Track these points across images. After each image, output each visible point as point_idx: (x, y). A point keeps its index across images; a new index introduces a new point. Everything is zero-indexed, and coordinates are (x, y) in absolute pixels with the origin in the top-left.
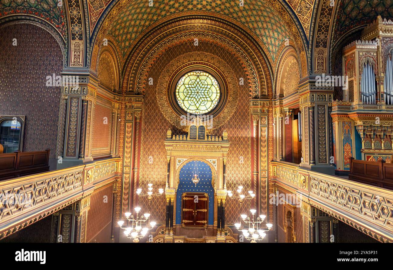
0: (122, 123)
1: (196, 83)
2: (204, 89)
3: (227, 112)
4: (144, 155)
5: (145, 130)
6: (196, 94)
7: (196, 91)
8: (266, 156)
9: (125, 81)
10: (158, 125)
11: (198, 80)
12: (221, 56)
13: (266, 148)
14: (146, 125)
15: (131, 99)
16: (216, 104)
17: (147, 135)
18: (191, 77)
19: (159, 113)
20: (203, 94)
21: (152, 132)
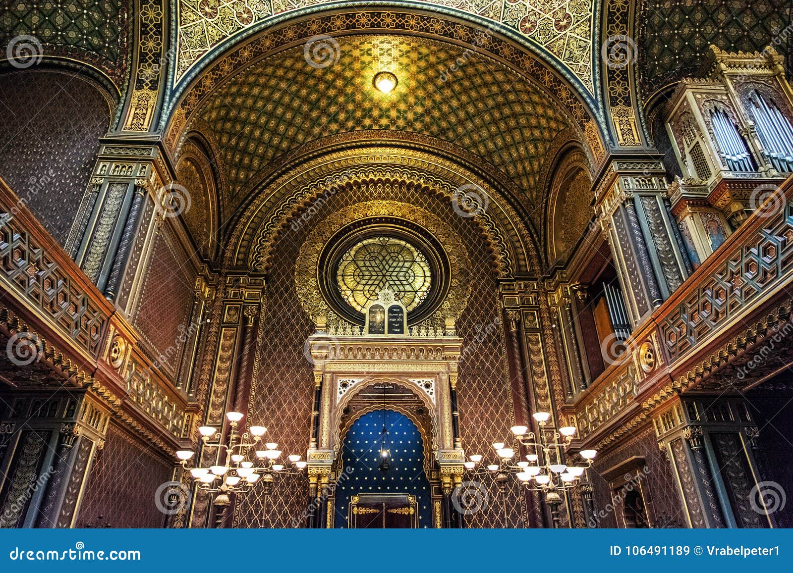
0: (214, 330)
1: (381, 258)
2: (397, 269)
3: (450, 309)
4: (258, 403)
5: (265, 346)
6: (380, 278)
7: (380, 274)
8: (547, 396)
9: (230, 248)
10: (296, 337)
11: (384, 253)
12: (430, 208)
13: (545, 378)
14: (267, 336)
15: (238, 280)
16: (423, 298)
17: (269, 357)
18: (371, 248)
19: (299, 311)
20: (395, 278)
21: (280, 352)
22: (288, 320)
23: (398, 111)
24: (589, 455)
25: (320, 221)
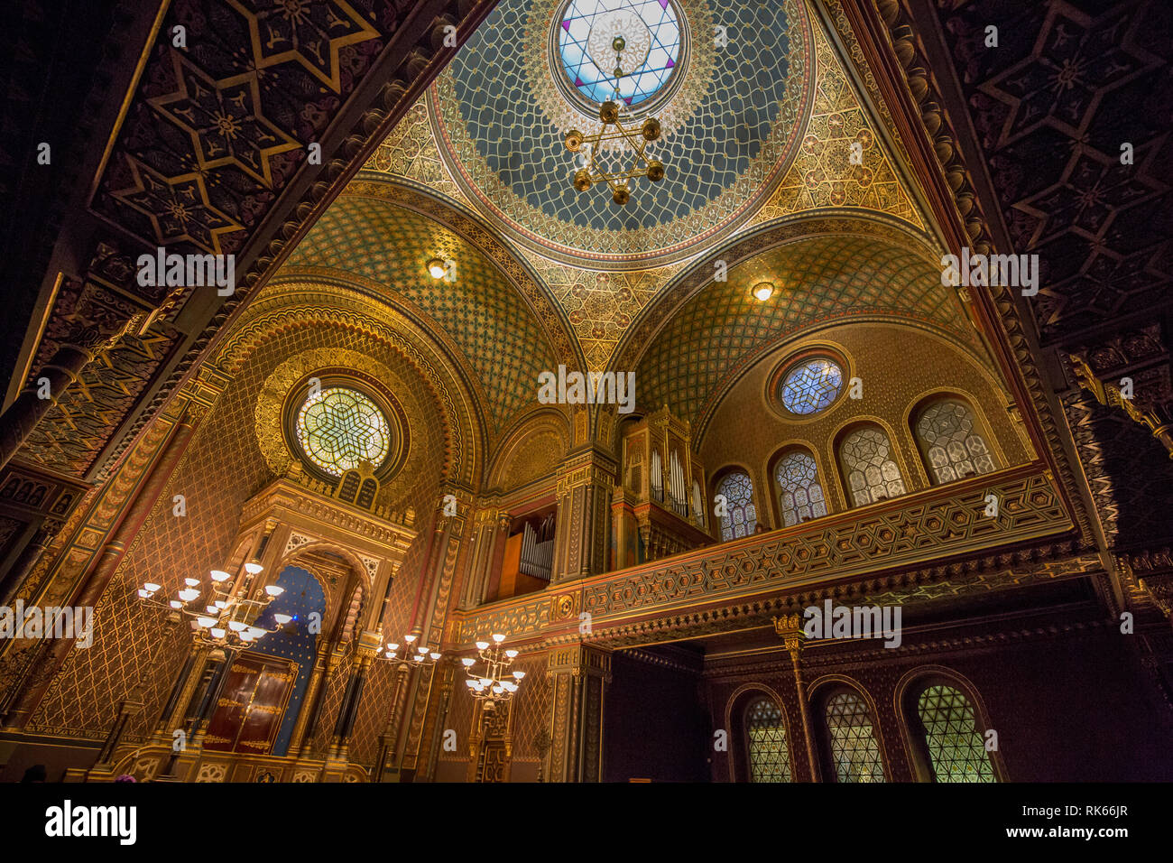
1: (350, 412)
2: (361, 431)
3: (395, 491)
5: (195, 456)
6: (342, 432)
7: (343, 428)
8: (446, 598)
11: (355, 409)
12: (413, 389)
14: (201, 445)
17: (195, 470)
18: (344, 399)
19: (249, 432)
20: (355, 438)
21: (210, 469)
22: (233, 437)
23: (431, 294)
24: (519, 675)
25: (307, 349)
